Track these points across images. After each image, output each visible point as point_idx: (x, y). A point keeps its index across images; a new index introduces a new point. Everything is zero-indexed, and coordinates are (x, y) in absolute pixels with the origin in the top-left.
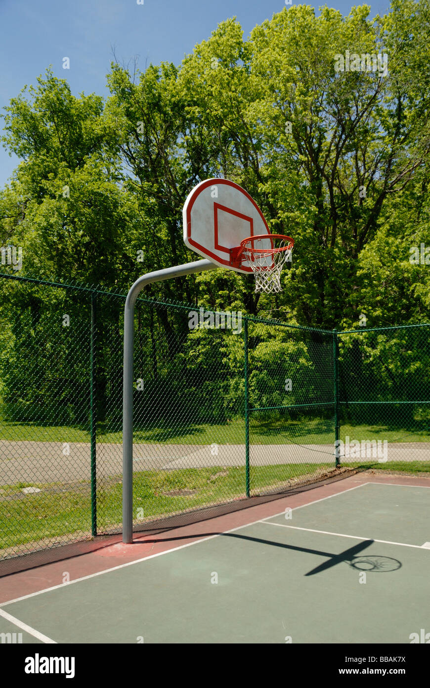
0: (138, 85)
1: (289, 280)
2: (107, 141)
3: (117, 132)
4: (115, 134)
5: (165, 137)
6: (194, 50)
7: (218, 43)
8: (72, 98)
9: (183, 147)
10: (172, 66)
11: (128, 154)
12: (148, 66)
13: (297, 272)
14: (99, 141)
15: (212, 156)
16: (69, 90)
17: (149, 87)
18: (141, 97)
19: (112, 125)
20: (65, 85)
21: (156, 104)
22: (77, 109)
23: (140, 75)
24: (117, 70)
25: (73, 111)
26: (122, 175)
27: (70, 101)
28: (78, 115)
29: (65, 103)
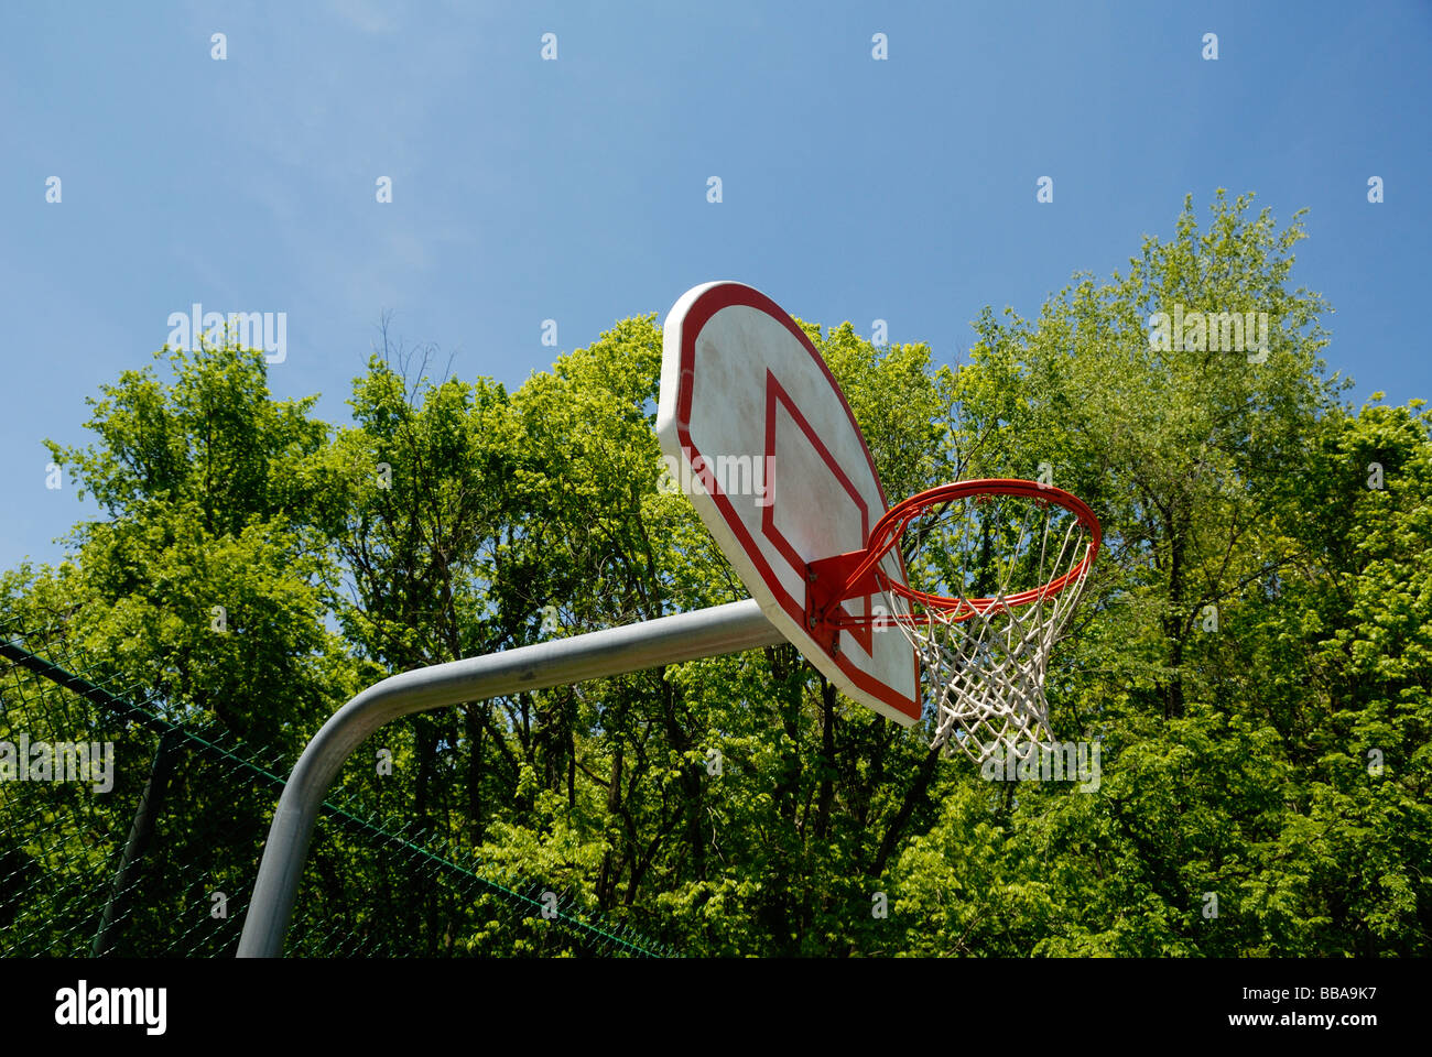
0: (419, 407)
1: (720, 907)
2: (320, 503)
3: (350, 485)
4: (344, 489)
5: (454, 531)
6: (555, 365)
7: (611, 352)
8: (266, 394)
9: (485, 570)
10: (501, 391)
11: (358, 560)
12: (449, 380)
13: (742, 890)
14: (302, 501)
15: (555, 594)
16: (264, 374)
17: (444, 416)
18: (421, 431)
19: (341, 469)
20: (257, 360)
21: (450, 454)
22: (270, 421)
23: (429, 390)
24: (380, 370)
25: (259, 424)
26: (334, 597)
27: (260, 398)
28: (268, 435)
29: (246, 399)
